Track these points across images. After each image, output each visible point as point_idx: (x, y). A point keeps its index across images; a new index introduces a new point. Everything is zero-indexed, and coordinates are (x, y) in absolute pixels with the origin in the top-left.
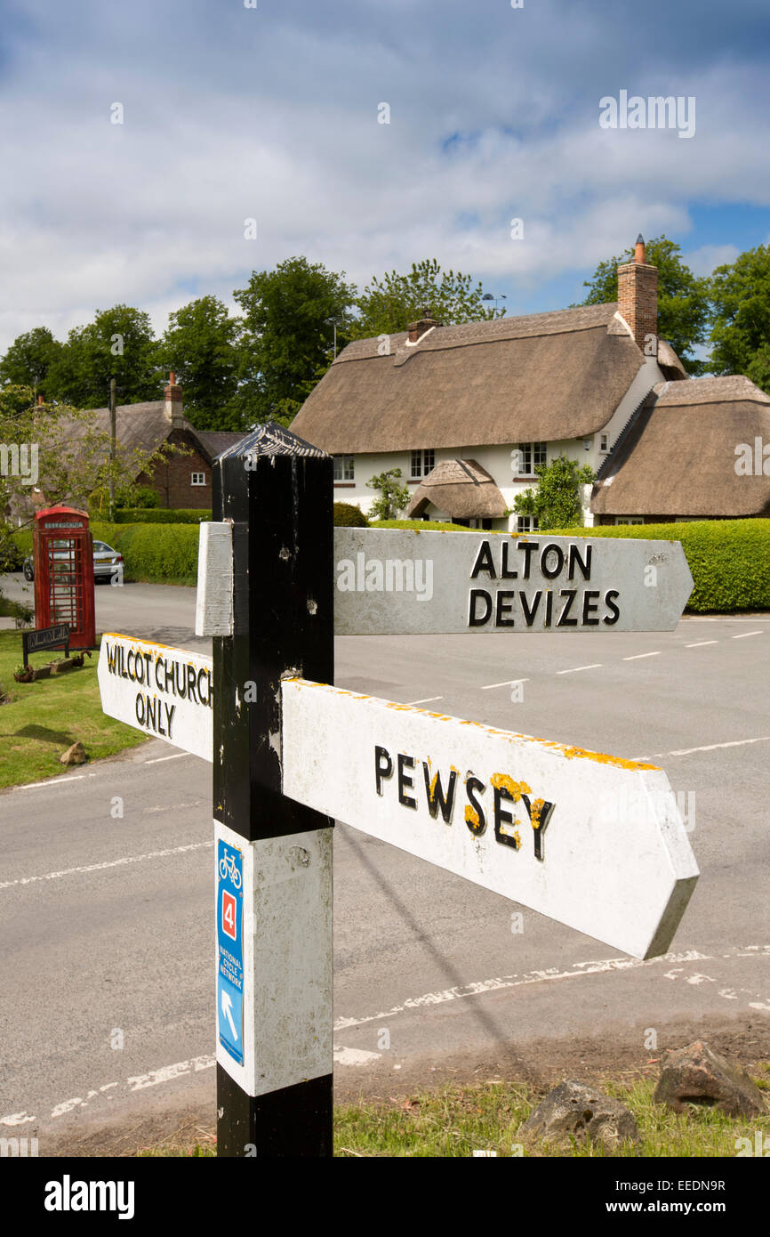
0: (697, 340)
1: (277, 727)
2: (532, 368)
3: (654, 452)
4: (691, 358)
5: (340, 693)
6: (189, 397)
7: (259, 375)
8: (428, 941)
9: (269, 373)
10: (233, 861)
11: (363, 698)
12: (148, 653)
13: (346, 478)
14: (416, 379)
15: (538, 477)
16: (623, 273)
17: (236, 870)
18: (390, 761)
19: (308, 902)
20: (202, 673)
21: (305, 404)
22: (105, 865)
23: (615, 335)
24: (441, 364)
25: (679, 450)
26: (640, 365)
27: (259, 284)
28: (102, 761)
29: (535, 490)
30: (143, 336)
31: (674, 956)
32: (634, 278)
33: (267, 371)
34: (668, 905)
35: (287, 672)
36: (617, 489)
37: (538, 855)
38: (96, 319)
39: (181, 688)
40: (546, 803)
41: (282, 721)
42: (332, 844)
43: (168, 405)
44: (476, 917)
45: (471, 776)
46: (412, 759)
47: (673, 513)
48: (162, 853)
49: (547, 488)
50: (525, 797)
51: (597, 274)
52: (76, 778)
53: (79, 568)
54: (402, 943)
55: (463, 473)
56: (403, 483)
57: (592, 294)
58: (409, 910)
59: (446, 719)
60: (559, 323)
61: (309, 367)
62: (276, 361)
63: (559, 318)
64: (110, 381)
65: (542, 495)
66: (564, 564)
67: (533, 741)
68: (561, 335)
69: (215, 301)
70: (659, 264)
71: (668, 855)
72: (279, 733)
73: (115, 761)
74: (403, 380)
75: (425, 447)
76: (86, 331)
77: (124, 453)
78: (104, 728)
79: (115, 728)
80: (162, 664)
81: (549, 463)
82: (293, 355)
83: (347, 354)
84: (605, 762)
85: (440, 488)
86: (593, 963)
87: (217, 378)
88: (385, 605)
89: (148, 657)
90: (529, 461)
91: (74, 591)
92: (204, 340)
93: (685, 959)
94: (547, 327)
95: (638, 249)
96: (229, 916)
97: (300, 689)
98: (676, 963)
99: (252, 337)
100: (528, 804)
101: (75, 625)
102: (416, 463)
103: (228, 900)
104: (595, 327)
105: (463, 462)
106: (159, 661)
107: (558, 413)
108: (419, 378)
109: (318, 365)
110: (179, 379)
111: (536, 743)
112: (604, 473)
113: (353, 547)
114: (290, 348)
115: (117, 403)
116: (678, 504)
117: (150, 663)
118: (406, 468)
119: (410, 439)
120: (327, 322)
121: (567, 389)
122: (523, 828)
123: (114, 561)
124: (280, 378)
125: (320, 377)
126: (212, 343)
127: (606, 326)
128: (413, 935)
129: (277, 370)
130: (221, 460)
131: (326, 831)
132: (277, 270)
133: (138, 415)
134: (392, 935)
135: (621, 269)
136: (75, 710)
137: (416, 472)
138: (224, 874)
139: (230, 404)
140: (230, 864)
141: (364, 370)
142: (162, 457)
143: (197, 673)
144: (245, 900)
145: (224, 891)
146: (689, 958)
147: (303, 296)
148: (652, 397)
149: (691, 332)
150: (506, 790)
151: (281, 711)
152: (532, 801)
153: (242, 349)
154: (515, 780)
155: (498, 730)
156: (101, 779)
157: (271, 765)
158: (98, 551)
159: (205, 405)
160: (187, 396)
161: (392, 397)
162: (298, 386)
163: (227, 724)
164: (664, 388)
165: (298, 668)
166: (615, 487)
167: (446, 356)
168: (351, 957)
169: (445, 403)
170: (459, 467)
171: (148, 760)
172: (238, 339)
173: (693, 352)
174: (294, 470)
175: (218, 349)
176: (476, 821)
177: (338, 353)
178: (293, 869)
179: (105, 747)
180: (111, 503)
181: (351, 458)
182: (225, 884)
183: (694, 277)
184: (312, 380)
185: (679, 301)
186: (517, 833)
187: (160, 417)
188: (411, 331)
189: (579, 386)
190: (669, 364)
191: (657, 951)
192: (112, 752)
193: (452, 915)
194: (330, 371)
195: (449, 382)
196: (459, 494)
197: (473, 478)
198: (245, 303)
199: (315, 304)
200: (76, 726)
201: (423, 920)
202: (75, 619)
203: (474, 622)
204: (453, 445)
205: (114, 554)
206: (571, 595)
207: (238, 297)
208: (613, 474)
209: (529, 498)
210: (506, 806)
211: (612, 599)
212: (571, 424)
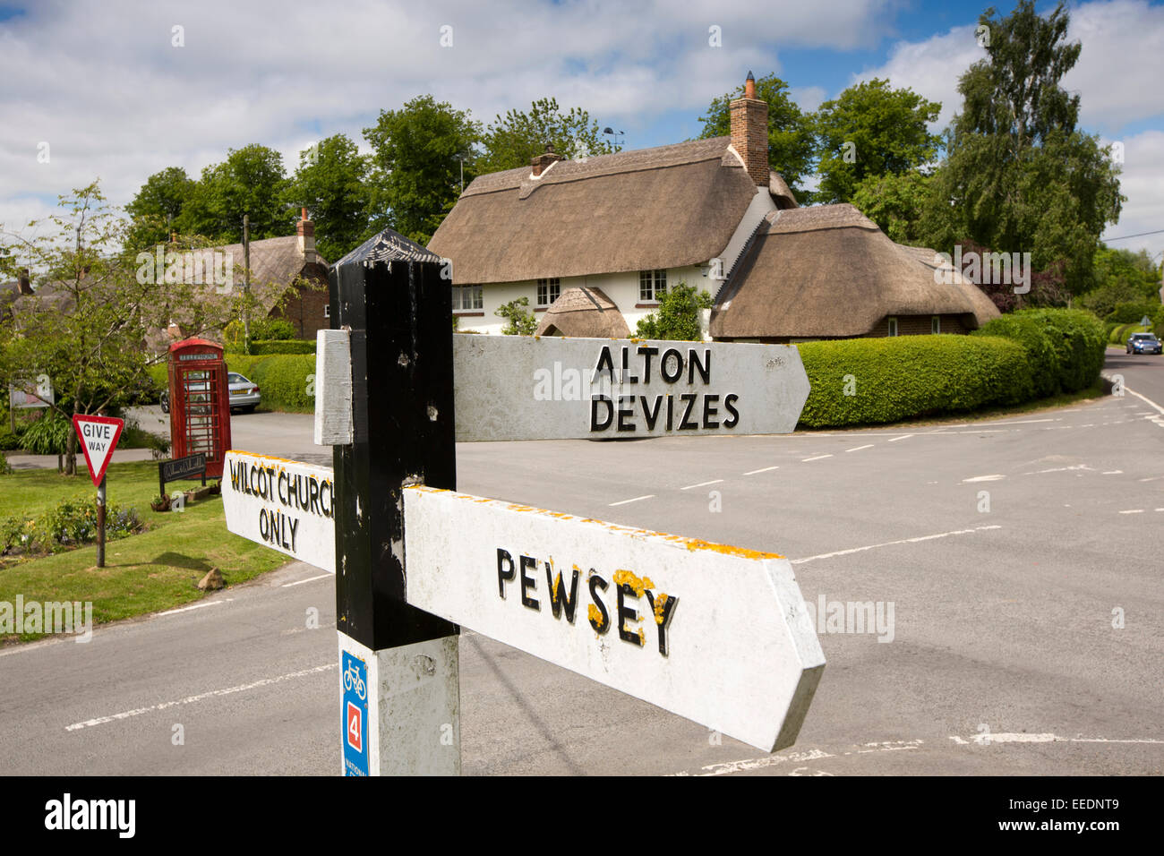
0: (806, 172)
1: (399, 534)
2: (650, 198)
3: (768, 277)
4: (801, 188)
5: (461, 497)
6: (321, 232)
7: (389, 210)
8: (562, 750)
9: (400, 207)
10: (357, 672)
11: (485, 501)
12: (270, 467)
13: (475, 307)
14: (540, 211)
15: (658, 302)
16: (735, 108)
17: (361, 681)
18: (512, 563)
19: (434, 711)
20: (324, 484)
21: (434, 237)
22: (242, 688)
23: (729, 167)
24: (564, 196)
25: (791, 275)
26: (753, 195)
27: (387, 122)
28: (240, 586)
29: (656, 314)
30: (274, 174)
31: (798, 755)
32: (745, 112)
33: (397, 206)
34: (794, 696)
35: (408, 479)
36: (734, 313)
37: (663, 650)
38: (228, 158)
39: (304, 502)
40: (669, 597)
41: (404, 528)
42: (457, 651)
43: (301, 239)
44: (608, 725)
45: (593, 574)
46: (534, 560)
47: (788, 335)
48: (300, 674)
49: (668, 314)
50: (648, 593)
51: (711, 110)
52: (214, 603)
53: (215, 398)
54: (537, 753)
55: (588, 300)
56: (530, 311)
57: (707, 129)
58: (542, 720)
59: (567, 518)
60: (676, 155)
61: (437, 202)
62: (404, 197)
63: (676, 151)
64: (243, 218)
65: (663, 320)
66: (684, 369)
67: (654, 535)
68: (677, 168)
69: (344, 140)
70: (769, 99)
71: (794, 645)
72: (401, 542)
73: (252, 586)
74: (528, 212)
75: (550, 276)
76: (219, 169)
77: (258, 285)
78: (241, 554)
79: (252, 553)
80: (285, 478)
81: (669, 290)
82: (421, 190)
83: (474, 188)
84: (728, 553)
85: (566, 315)
86: (721, 765)
87: (349, 213)
88: (507, 410)
89: (271, 472)
90: (650, 287)
91: (210, 421)
92: (335, 177)
93: (809, 758)
94: (665, 160)
95: (749, 85)
96: (354, 728)
97: (421, 496)
98: (801, 762)
99: (382, 173)
100: (651, 599)
101: (212, 454)
102: (542, 291)
103: (354, 712)
104: (711, 160)
105: (587, 290)
106: (282, 475)
107: (676, 241)
108: (543, 210)
109: (446, 200)
110: (311, 215)
111: (659, 537)
112: (722, 297)
113: (473, 353)
114: (417, 183)
115: (250, 239)
116: (792, 326)
117: (273, 478)
118: (533, 297)
119: (536, 269)
120: (454, 159)
121: (684, 218)
122: (647, 624)
123: (250, 392)
124: (409, 213)
125: (448, 211)
126: (343, 180)
127: (720, 158)
128: (547, 744)
129: (406, 205)
130: (337, 268)
131: (451, 638)
132: (404, 108)
133: (271, 250)
134: (527, 745)
135: (732, 104)
136: (212, 537)
137: (542, 300)
138: (349, 686)
139: (361, 238)
140: (354, 675)
141: (490, 203)
142: (295, 291)
143: (319, 485)
144: (369, 711)
145: (349, 703)
146: (812, 757)
147: (429, 133)
148: (765, 225)
149: (800, 164)
150: (629, 586)
151: (403, 519)
152: (655, 597)
153: (372, 185)
154: (638, 576)
155: (620, 526)
156: (237, 603)
157: (394, 574)
158: (234, 382)
159: (337, 240)
160: (320, 231)
161: (518, 229)
162: (426, 220)
163: (349, 532)
164: (777, 216)
165: (419, 475)
166: (731, 311)
167: (569, 189)
168: (487, 768)
169: (569, 233)
170: (583, 294)
171: (285, 583)
172: (368, 176)
173: (802, 182)
174: (411, 276)
175: (348, 186)
176: (600, 621)
177: (465, 188)
178: (418, 678)
179: (243, 572)
180: (247, 336)
181: (480, 288)
182: (350, 696)
183: (802, 112)
184: (440, 214)
185: (787, 135)
186: (641, 629)
187: (293, 251)
188: (535, 165)
189: (695, 215)
190: (780, 194)
191: (785, 742)
192: (248, 577)
193: (585, 724)
194: (457, 205)
195: (571, 213)
196: (583, 320)
197: (597, 305)
198: (375, 141)
199: (441, 141)
200: (214, 552)
201: (557, 730)
202: (211, 448)
203: (595, 427)
204: (577, 274)
205: (250, 385)
206: (691, 398)
207: (367, 135)
208: (730, 299)
209: (651, 323)
210: (629, 603)
211: (732, 403)
212: (690, 252)
